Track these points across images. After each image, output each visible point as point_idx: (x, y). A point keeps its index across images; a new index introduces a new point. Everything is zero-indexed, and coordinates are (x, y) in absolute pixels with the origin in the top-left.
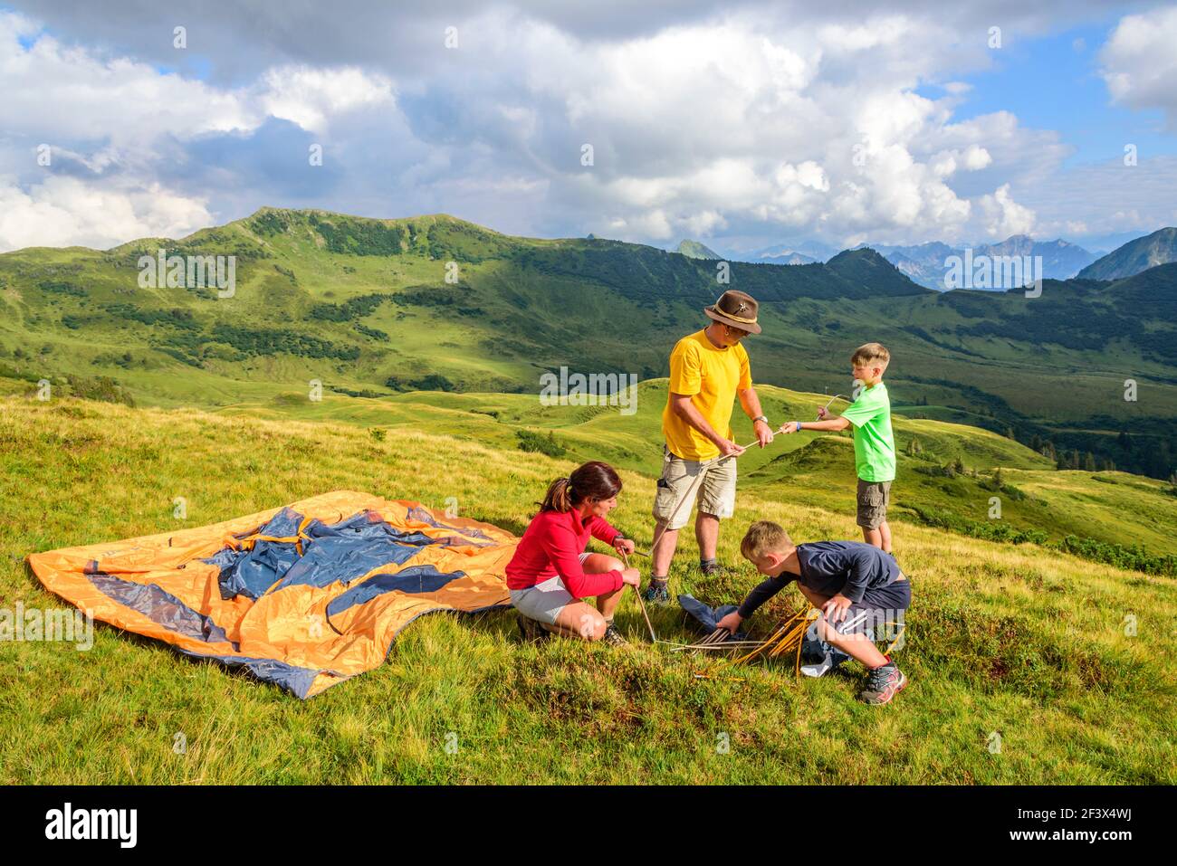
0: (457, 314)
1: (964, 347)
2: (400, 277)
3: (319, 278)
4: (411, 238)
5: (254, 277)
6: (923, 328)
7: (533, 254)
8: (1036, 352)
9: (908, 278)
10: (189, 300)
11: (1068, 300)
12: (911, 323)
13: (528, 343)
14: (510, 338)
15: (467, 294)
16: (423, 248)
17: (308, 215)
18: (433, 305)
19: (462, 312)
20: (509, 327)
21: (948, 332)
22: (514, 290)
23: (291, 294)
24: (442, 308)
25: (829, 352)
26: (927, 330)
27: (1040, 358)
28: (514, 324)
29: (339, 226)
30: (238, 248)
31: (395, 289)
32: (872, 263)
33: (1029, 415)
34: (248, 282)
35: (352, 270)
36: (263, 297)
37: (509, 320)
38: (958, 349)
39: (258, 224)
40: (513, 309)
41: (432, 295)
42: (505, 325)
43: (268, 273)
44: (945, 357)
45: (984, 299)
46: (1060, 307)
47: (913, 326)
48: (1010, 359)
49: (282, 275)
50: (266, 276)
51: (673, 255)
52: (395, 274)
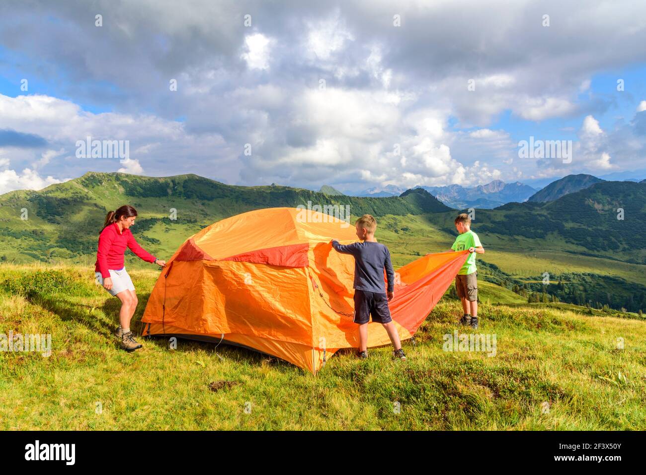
0: (200, 228)
2: (167, 208)
4: (174, 188)
5: (82, 210)
6: (452, 229)
7: (241, 195)
8: (511, 240)
9: (442, 203)
10: (43, 224)
11: (525, 213)
12: (446, 227)
15: (205, 217)
16: (180, 192)
17: (115, 176)
18: (186, 224)
24: (191, 225)
25: (403, 243)
27: (514, 243)
29: (132, 182)
30: (73, 194)
31: (164, 215)
32: (423, 195)
33: (510, 274)
34: (79, 213)
35: (140, 205)
36: (87, 221)
39: (85, 181)
41: (185, 218)
43: (91, 208)
45: (482, 213)
46: (521, 216)
47: (447, 228)
48: (499, 245)
49: (98, 209)
50: (89, 210)
51: (318, 194)
52: (164, 207)
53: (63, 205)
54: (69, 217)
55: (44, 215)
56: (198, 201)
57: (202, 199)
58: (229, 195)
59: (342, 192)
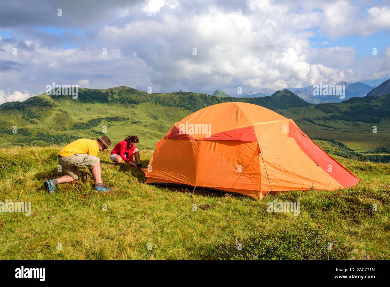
0: (131, 124)
1: (327, 125)
2: (108, 111)
3: (77, 113)
4: (112, 96)
5: (51, 114)
6: (310, 118)
7: (159, 99)
8: (354, 125)
9: (302, 100)
10: (27, 124)
11: (364, 104)
12: (305, 117)
13: (159, 133)
14: (152, 132)
15: (134, 116)
16: (117, 99)
18: (121, 121)
19: (133, 123)
20: (151, 128)
21: (320, 119)
22: (153, 113)
23: (66, 120)
24: (125, 122)
26: (312, 119)
27: (356, 127)
28: (153, 126)
29: (83, 93)
30: (45, 104)
31: (107, 116)
32: (288, 94)
33: (354, 149)
34: (49, 116)
35: (90, 109)
36: (56, 121)
37: (151, 124)
38: (324, 126)
40: (152, 120)
41: (121, 117)
42: (150, 127)
43: (57, 112)
44: (320, 129)
45: (332, 106)
46: (362, 107)
47: (306, 118)
48: (345, 129)
49: (62, 113)
50: (56, 114)
51: (213, 96)
52: (106, 110)
53: (39, 111)
54: (44, 119)
55: (27, 118)
56: (129, 105)
57: (132, 103)
58: (150, 100)
59: (229, 95)
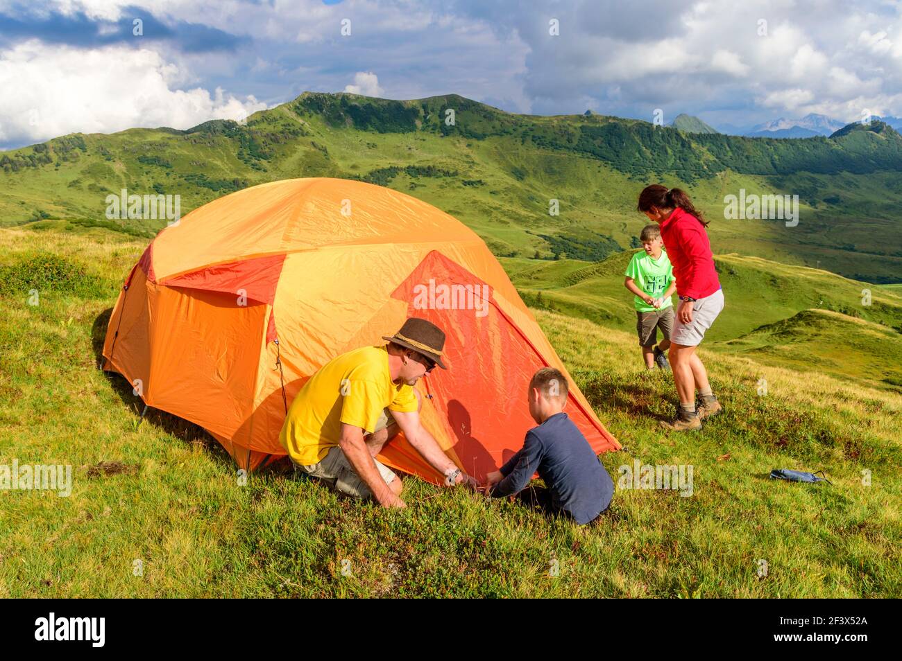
0: (462, 186)
2: (414, 151)
3: (347, 153)
4: (425, 117)
5: (295, 151)
7: (532, 130)
10: (246, 171)
13: (523, 212)
14: (507, 207)
15: (470, 167)
16: (435, 125)
17: (340, 98)
18: (441, 177)
19: (465, 183)
20: (506, 197)
22: (513, 163)
23: (324, 167)
24: (449, 179)
25: (824, 226)
28: (511, 195)
29: (364, 108)
30: (284, 127)
31: (409, 163)
32: (881, 136)
34: (291, 156)
35: (374, 146)
36: (302, 169)
37: (507, 190)
39: (300, 107)
40: (511, 181)
41: (441, 168)
42: (503, 195)
43: (307, 149)
49: (317, 151)
50: (305, 151)
51: (667, 129)
52: (410, 149)
53: (271, 142)
54: (279, 163)
55: (247, 157)
56: (461, 141)
57: (467, 137)
58: (511, 130)
59: (715, 128)
